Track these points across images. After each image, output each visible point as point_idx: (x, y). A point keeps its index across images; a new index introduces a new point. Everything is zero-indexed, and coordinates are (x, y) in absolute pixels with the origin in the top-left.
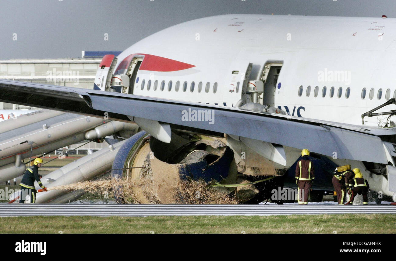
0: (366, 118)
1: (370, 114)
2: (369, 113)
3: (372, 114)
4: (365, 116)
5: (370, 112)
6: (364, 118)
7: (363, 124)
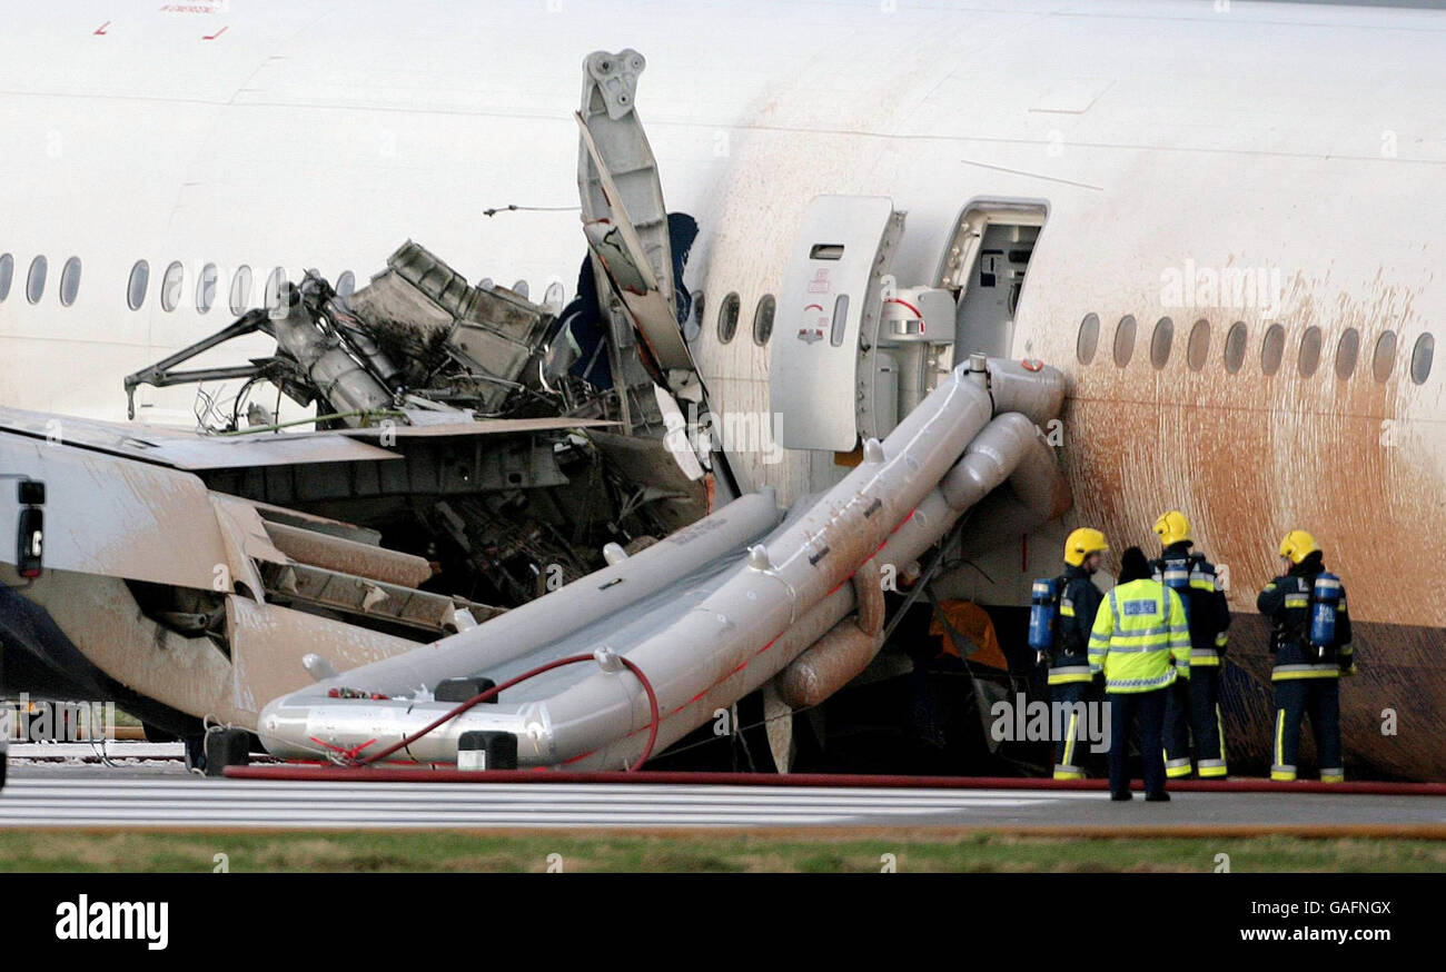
0: (145, 391)
1: (162, 376)
2: (156, 370)
3: (168, 375)
4: (138, 383)
5: (161, 367)
6: (135, 394)
7: (131, 417)
